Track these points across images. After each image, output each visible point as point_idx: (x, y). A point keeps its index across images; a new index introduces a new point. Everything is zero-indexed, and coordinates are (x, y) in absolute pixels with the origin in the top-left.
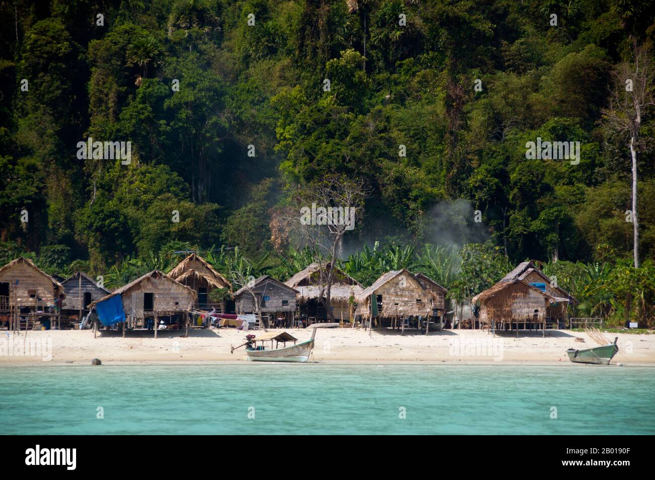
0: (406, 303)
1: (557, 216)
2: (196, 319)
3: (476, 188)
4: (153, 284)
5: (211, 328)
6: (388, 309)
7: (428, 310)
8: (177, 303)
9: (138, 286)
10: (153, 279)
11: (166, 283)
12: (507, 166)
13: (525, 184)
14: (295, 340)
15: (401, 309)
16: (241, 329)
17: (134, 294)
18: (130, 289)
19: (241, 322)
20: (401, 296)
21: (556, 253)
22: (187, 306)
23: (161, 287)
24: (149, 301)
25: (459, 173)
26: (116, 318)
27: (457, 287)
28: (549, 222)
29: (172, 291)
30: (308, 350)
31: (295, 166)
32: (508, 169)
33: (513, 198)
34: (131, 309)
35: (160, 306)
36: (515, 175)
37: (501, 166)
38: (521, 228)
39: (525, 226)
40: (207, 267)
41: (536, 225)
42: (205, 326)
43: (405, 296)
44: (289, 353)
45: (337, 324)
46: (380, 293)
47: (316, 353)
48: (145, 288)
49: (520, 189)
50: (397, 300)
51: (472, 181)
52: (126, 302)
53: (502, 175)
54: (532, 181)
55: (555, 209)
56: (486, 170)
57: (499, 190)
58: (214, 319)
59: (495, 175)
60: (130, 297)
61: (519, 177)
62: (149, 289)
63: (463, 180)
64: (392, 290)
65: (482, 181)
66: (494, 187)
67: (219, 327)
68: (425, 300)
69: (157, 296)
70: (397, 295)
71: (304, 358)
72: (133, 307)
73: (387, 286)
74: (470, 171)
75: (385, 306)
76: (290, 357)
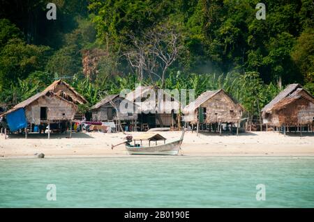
0: (223, 113)
1: (281, 54)
2: (73, 125)
3: (224, 35)
4: (47, 100)
5: (84, 131)
6: (211, 118)
7: (238, 118)
8: (64, 114)
9: (36, 102)
10: (47, 97)
11: (56, 100)
12: (245, 20)
13: (259, 32)
14: (165, 139)
15: (219, 117)
16: (106, 132)
17: (33, 108)
18: (31, 104)
19: (106, 127)
20: (220, 108)
21: (280, 79)
22: (70, 116)
23: (52, 102)
24: (44, 112)
25: (213, 25)
26: (21, 125)
27: (248, 102)
28: (276, 58)
29: (60, 106)
30: (178, 147)
31: (103, 20)
32: (246, 21)
33: (250, 42)
34: (31, 118)
35: (52, 116)
36: (252, 26)
37: (241, 20)
38: (256, 62)
39: (258, 61)
40: (70, 89)
41: (266, 60)
42: (80, 130)
43: (222, 108)
44: (163, 149)
45: (169, 128)
46: (204, 106)
47: (184, 148)
48: (41, 103)
49: (255, 36)
50: (216, 111)
51: (222, 31)
52: (28, 114)
53: (242, 26)
54: (264, 30)
55: (280, 49)
56: (232, 22)
57: (240, 36)
58: (86, 125)
59: (237, 26)
60: (30, 110)
61: (255, 27)
62: (44, 104)
63: (215, 29)
64: (213, 104)
65: (229, 30)
66: (237, 34)
67: (89, 131)
68: (236, 111)
69: (49, 109)
70: (217, 108)
71: (175, 152)
72: (33, 116)
73: (209, 101)
74: (219, 24)
75: (208, 116)
76: (164, 151)
